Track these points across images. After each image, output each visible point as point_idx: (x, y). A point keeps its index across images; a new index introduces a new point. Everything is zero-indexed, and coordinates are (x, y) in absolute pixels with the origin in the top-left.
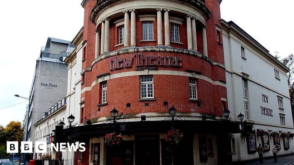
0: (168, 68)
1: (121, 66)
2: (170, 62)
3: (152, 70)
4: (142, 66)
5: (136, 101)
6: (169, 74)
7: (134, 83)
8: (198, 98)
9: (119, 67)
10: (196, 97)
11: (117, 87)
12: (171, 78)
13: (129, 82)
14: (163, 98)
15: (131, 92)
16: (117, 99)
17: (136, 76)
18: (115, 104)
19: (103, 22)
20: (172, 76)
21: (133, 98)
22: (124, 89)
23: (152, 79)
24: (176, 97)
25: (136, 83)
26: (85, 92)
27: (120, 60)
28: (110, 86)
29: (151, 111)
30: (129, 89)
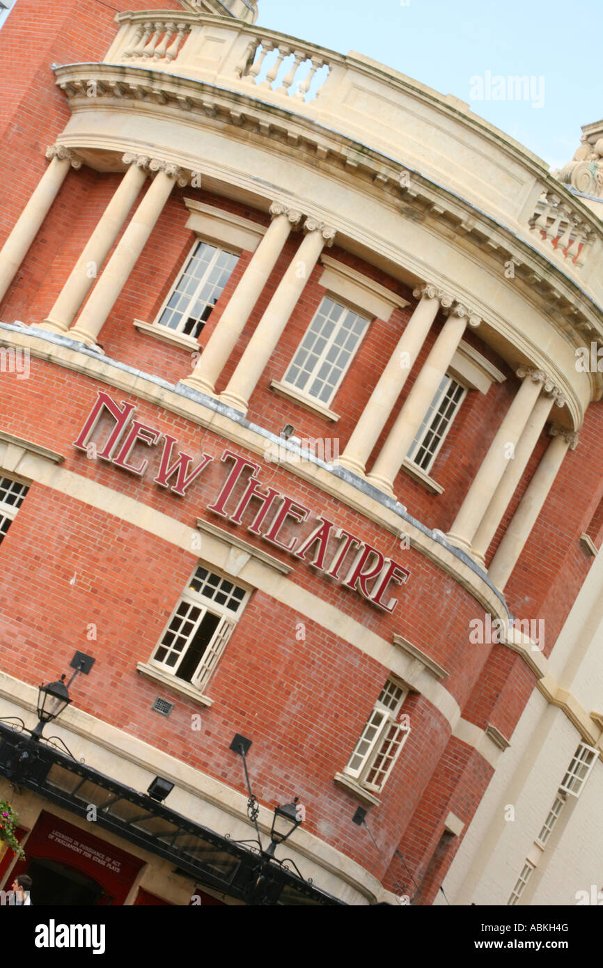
0: (332, 590)
1: (140, 468)
2: (357, 573)
3: (265, 565)
4: (232, 526)
5: (125, 664)
6: (322, 623)
7: (158, 576)
11: (67, 547)
12: (323, 643)
13: (136, 559)
14: (243, 713)
15: (124, 612)
16: (42, 605)
17: (182, 550)
18: (19, 619)
19: (141, 168)
20: (328, 639)
21: (121, 643)
22: (98, 574)
23: (239, 604)
24: (296, 737)
25: (167, 582)
27: (153, 437)
28: (33, 519)
29: (165, 743)
30: (121, 591)
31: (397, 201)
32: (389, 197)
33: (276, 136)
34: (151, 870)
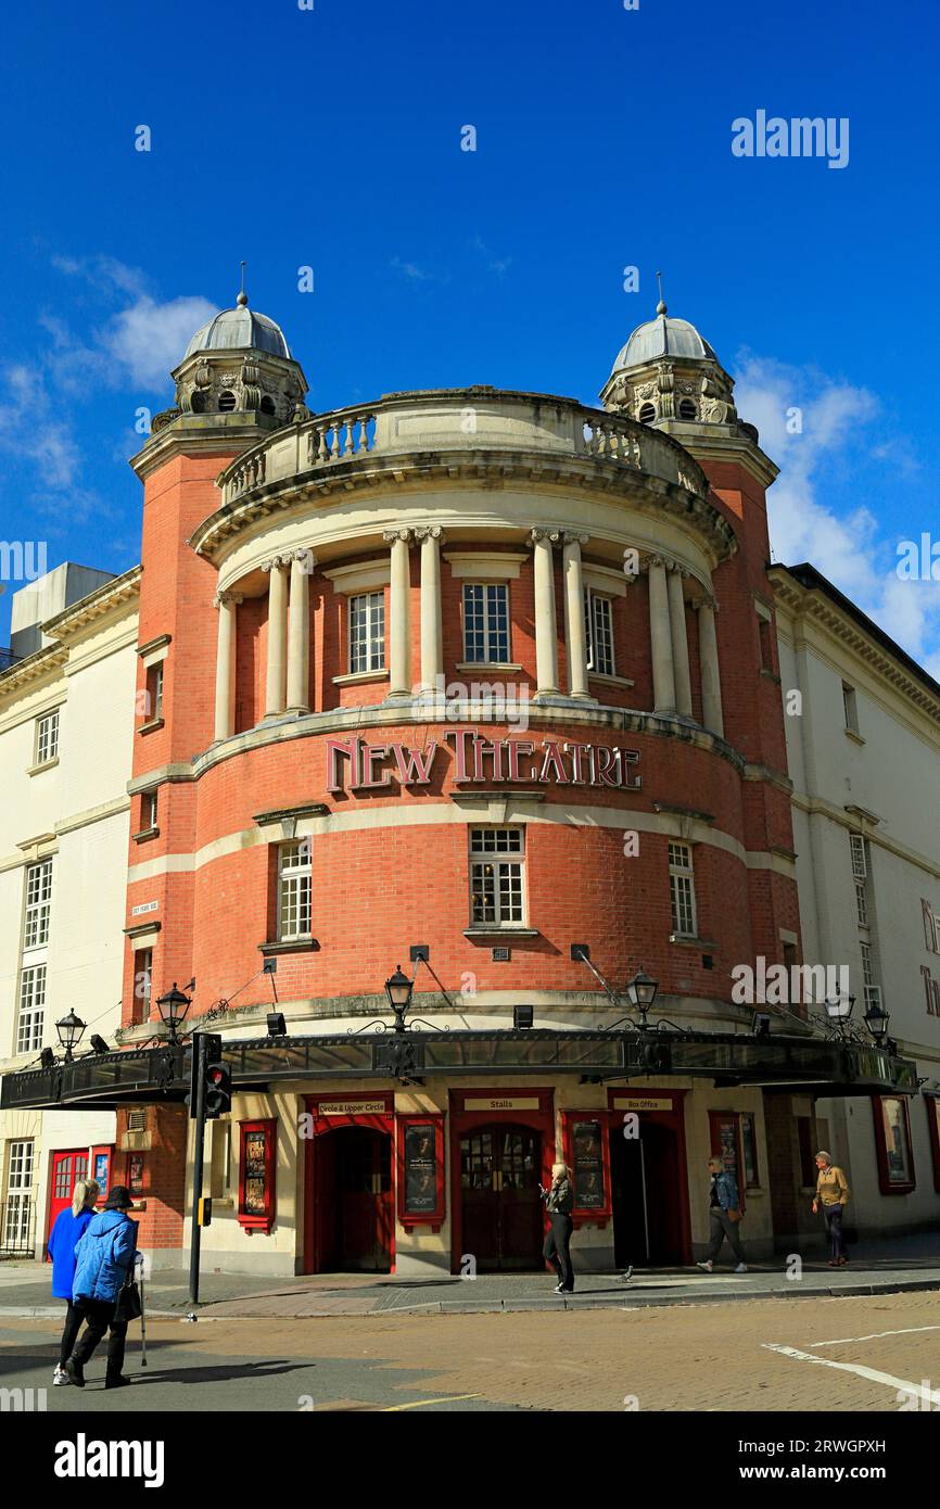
0: (586, 795)
1: (385, 780)
2: (596, 772)
3: (522, 801)
4: (479, 785)
5: (453, 938)
7: (443, 855)
8: (699, 929)
9: (369, 782)
10: (690, 924)
11: (362, 870)
12: (600, 839)
13: (419, 851)
14: (567, 927)
15: (430, 896)
16: (366, 926)
17: (450, 825)
18: (353, 947)
19: (277, 567)
20: (604, 834)
21: (441, 922)
22: (396, 879)
23: (518, 843)
24: (619, 924)
25: (452, 855)
26: (160, 876)
27: (383, 751)
28: (326, 864)
29: (519, 982)
30: (420, 881)
31: (476, 482)
32: (469, 482)
33: (360, 485)
34: (563, 1091)
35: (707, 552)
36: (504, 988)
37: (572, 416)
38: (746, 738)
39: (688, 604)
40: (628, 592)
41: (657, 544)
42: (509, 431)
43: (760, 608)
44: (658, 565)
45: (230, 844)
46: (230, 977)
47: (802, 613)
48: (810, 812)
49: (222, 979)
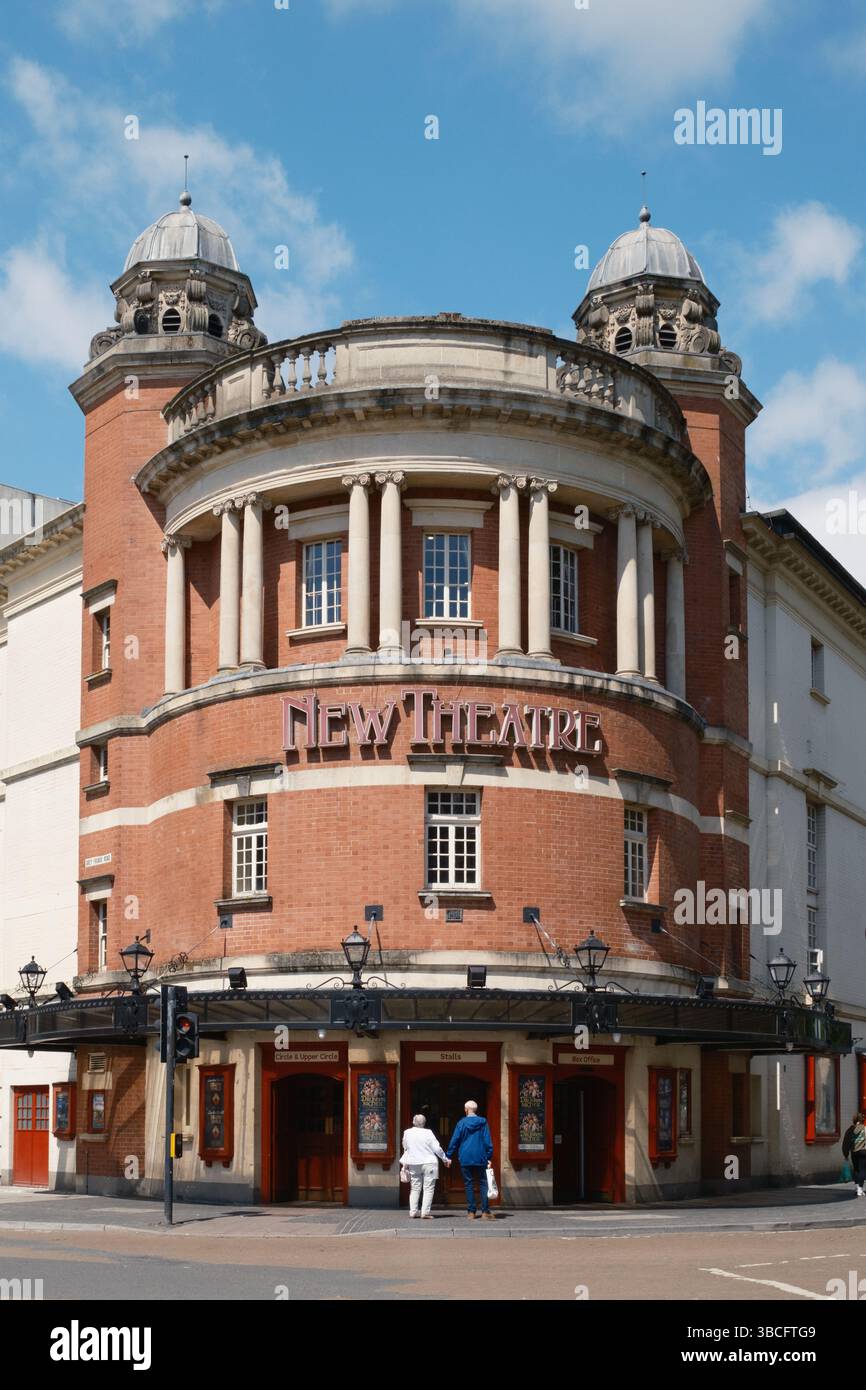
0: (543, 758)
1: (341, 740)
4: (437, 747)
5: (407, 898)
6: (547, 788)
7: (399, 817)
8: (650, 894)
9: (325, 742)
10: (640, 888)
11: (318, 831)
12: (558, 803)
13: (375, 812)
14: (520, 890)
15: (386, 858)
16: (321, 885)
17: (407, 787)
18: (309, 905)
20: (560, 798)
21: (396, 883)
22: (352, 839)
23: (475, 806)
24: (573, 888)
25: (408, 817)
26: (112, 829)
27: (340, 710)
28: (282, 824)
29: (470, 943)
30: (376, 843)
31: (440, 422)
32: (433, 423)
34: (510, 1046)
35: (679, 499)
36: (457, 948)
37: (544, 349)
38: (708, 699)
39: (657, 556)
40: (595, 545)
41: (628, 492)
42: (477, 365)
43: (730, 561)
44: (628, 515)
45: (184, 800)
46: (186, 931)
47: (776, 565)
48: (767, 775)
49: (178, 932)
